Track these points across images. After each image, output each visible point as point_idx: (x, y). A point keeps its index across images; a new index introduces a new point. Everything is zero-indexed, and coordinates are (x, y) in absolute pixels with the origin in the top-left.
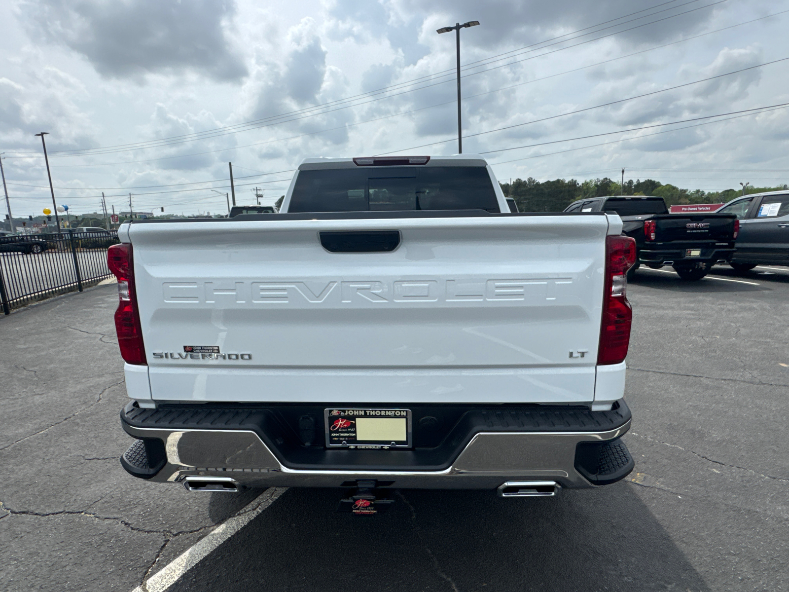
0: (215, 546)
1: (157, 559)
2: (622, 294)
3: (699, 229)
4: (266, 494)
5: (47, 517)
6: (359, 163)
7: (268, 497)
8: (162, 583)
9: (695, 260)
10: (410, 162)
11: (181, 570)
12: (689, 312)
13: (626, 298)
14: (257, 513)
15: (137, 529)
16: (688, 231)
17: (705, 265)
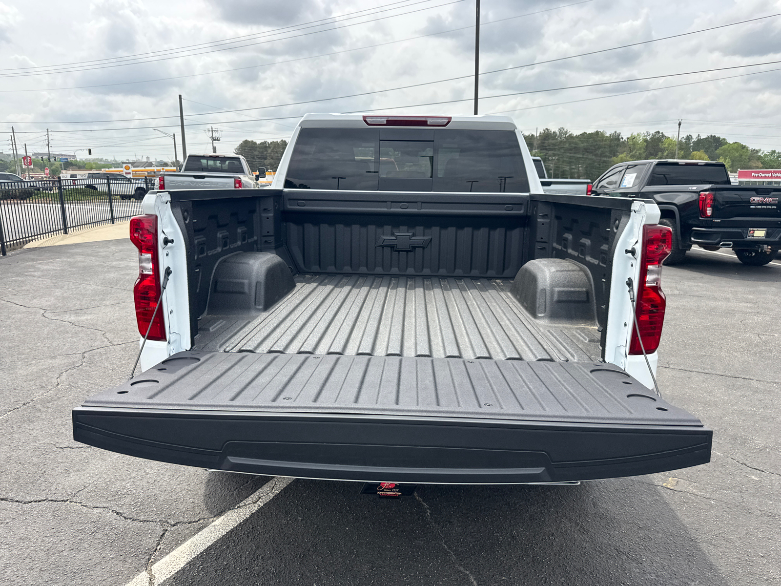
0: (218, 536)
1: (158, 548)
2: (657, 283)
3: (766, 204)
4: (266, 488)
5: (30, 504)
6: (369, 122)
7: (268, 491)
8: (169, 569)
9: (758, 242)
10: (428, 123)
11: (186, 558)
12: (745, 304)
13: (660, 288)
14: (259, 506)
15: (131, 518)
16: (751, 207)
17: (770, 249)
